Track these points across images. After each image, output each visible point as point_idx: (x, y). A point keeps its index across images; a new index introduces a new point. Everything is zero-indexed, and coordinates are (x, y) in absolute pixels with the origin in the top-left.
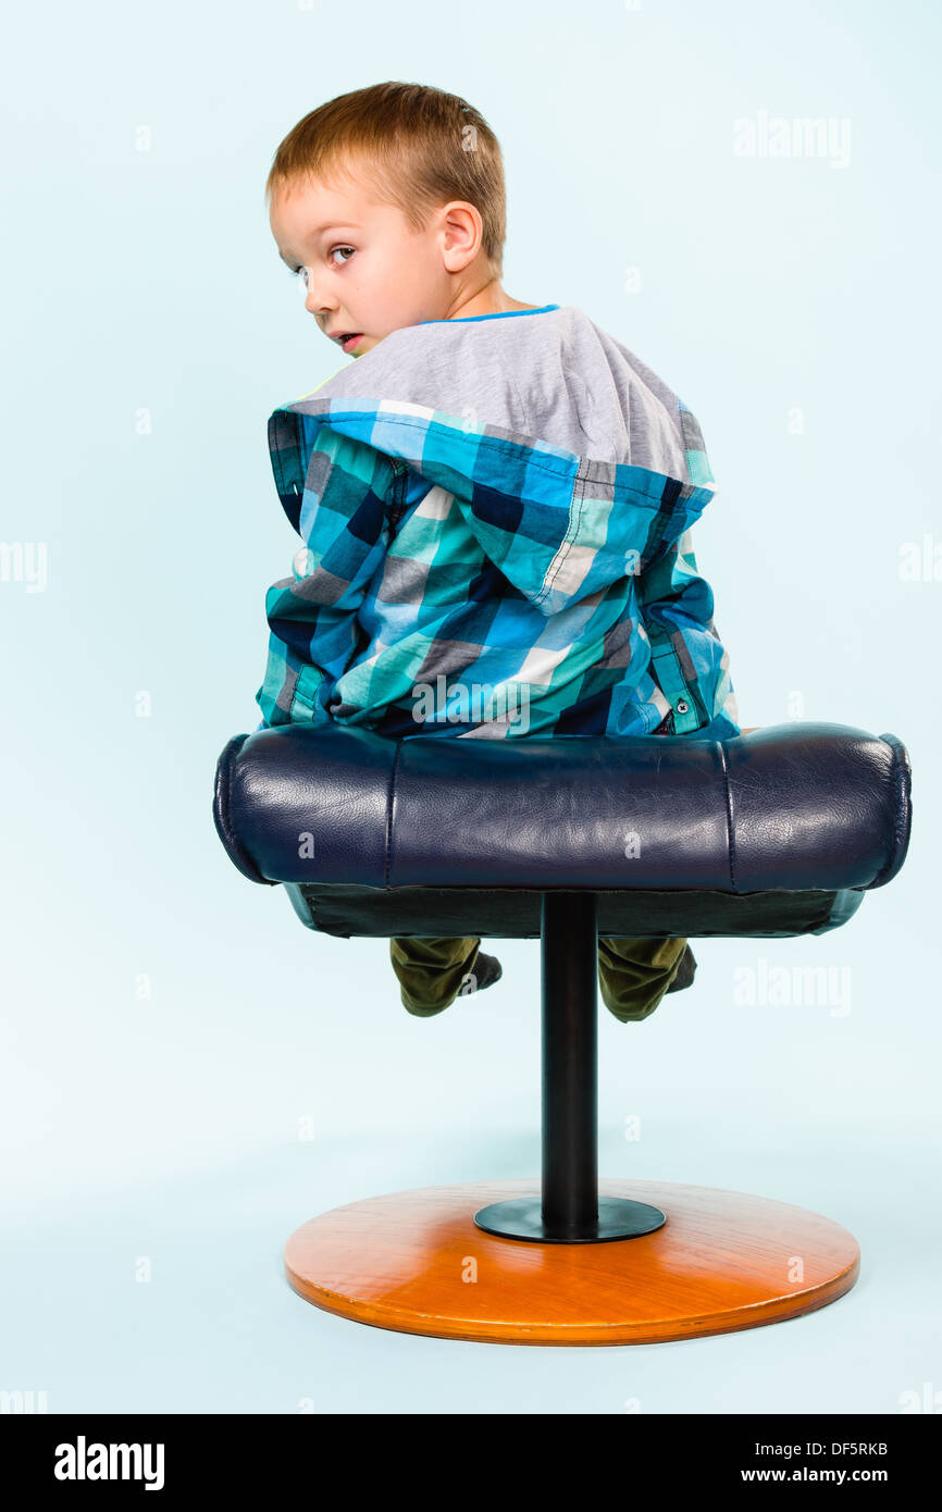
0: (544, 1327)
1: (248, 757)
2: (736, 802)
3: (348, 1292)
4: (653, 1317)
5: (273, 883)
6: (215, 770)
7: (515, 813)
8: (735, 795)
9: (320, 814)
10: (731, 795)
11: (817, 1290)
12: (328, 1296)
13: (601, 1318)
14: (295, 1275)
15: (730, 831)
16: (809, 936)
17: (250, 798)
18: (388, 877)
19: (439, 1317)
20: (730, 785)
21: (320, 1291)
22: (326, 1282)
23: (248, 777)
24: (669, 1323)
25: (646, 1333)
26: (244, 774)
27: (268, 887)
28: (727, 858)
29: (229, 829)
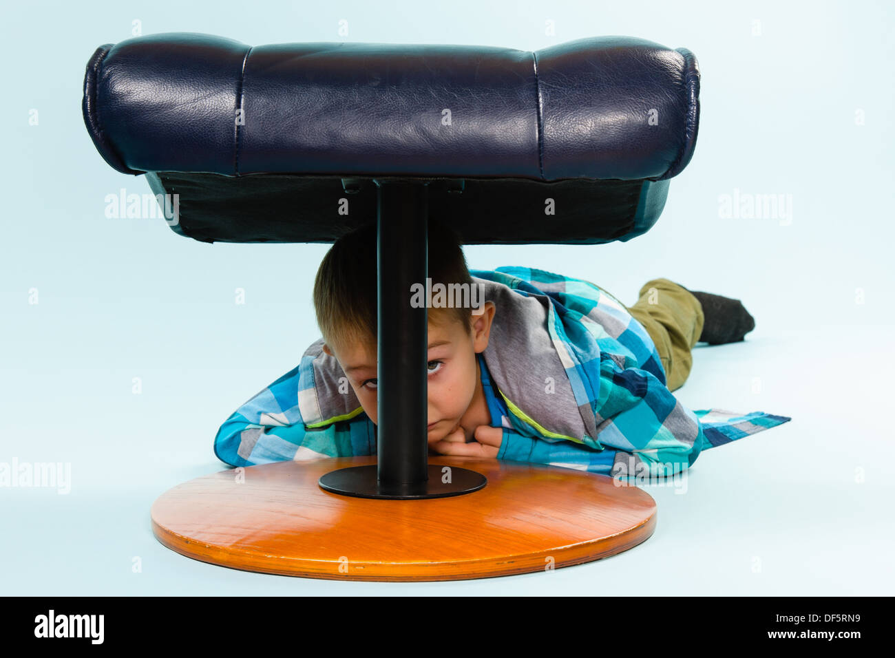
0: (376, 565)
1: (113, 62)
2: (545, 100)
3: (206, 538)
4: (471, 556)
5: (137, 173)
6: (85, 73)
7: (349, 108)
8: (545, 95)
9: (177, 109)
10: (540, 95)
11: (616, 536)
12: (187, 542)
13: (426, 558)
14: (159, 527)
15: (539, 126)
16: (617, 243)
17: (116, 97)
18: (237, 164)
19: (283, 557)
20: (539, 86)
21: (181, 538)
22: (185, 531)
23: (113, 78)
24: (485, 561)
25: (465, 570)
26: (110, 76)
27: (132, 176)
28: (536, 149)
29: (96, 124)
